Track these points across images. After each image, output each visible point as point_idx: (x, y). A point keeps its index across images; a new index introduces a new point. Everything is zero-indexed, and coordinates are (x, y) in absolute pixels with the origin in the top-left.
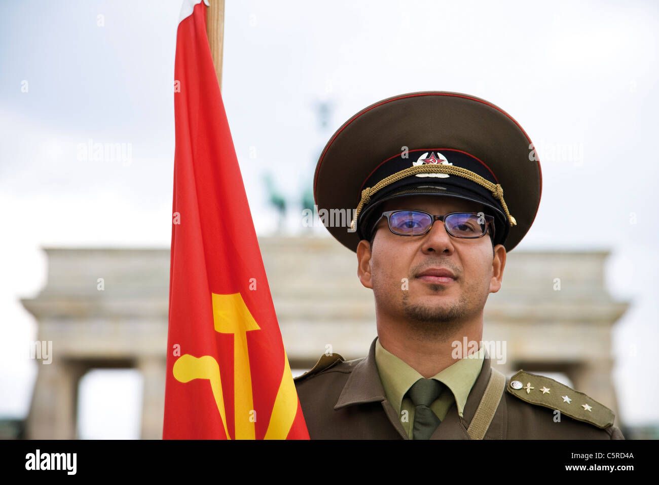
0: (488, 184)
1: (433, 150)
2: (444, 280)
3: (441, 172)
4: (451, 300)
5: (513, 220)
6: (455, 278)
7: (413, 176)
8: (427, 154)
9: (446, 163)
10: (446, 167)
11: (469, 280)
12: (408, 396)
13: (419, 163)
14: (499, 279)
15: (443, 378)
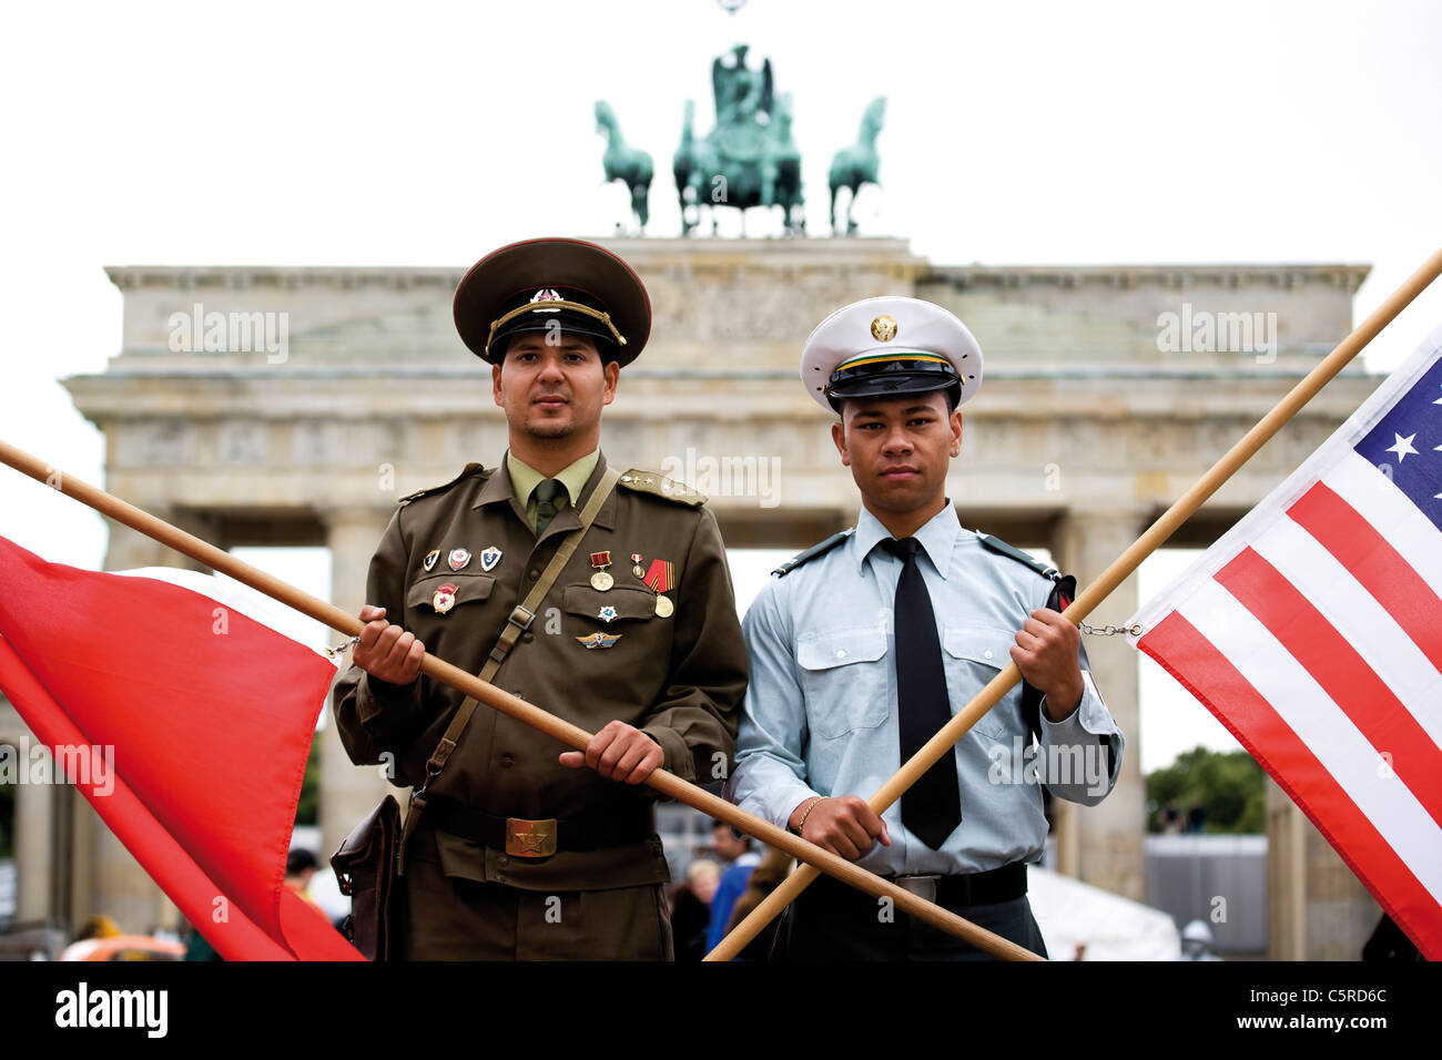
0: (595, 313)
1: (547, 287)
2: (556, 405)
3: (553, 307)
4: (562, 421)
5: (623, 340)
6: (567, 402)
7: (530, 312)
8: (541, 292)
9: (558, 299)
10: (557, 303)
11: (578, 403)
12: (534, 496)
13: (534, 300)
14: (613, 391)
15: (560, 477)
